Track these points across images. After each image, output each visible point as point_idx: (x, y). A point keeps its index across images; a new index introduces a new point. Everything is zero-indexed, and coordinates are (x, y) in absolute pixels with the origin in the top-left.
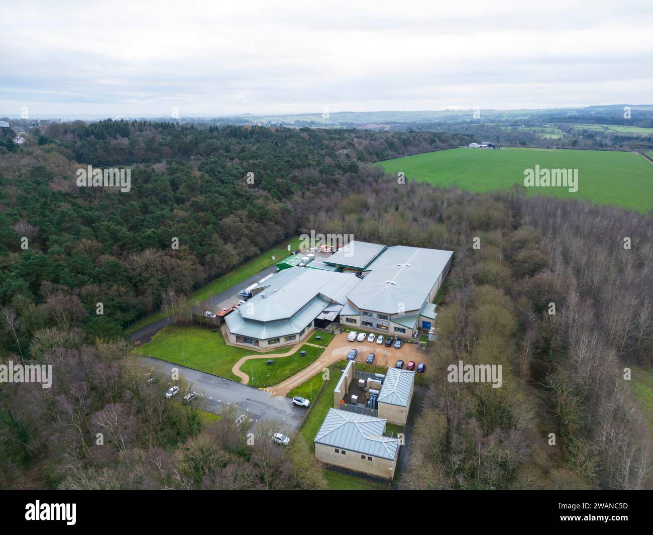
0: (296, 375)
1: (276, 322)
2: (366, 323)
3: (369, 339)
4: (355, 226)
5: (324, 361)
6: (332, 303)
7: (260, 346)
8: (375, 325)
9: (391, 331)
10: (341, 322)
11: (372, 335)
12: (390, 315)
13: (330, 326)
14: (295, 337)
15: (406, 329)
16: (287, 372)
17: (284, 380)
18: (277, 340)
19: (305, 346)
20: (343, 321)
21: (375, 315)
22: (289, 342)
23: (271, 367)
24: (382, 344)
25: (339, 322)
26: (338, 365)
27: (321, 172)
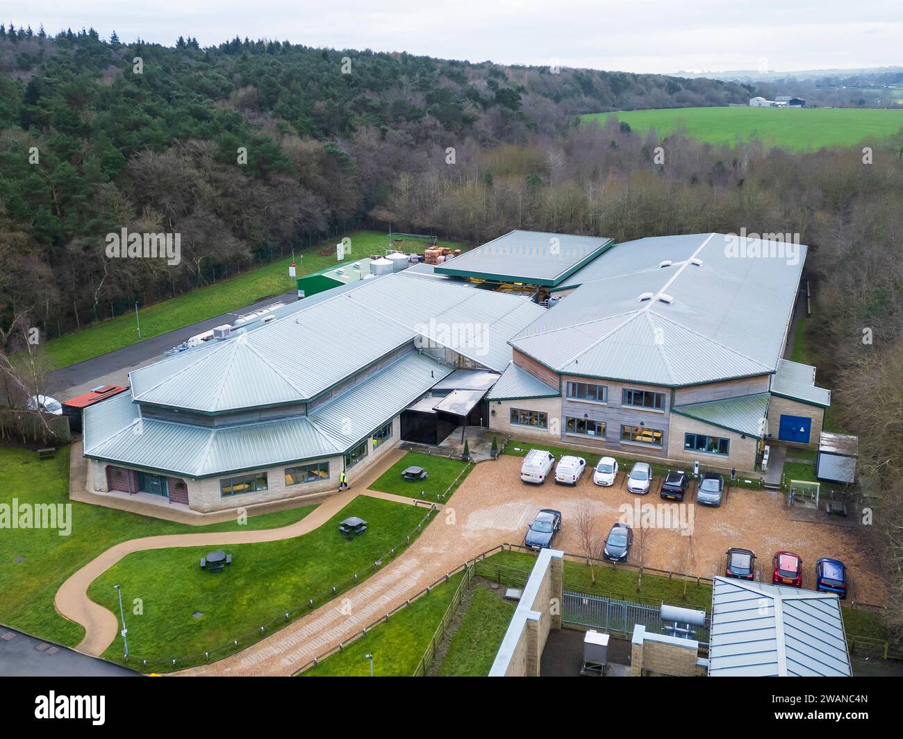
0: (316, 612)
1: (256, 416)
2: (583, 425)
3: (599, 477)
4: (521, 197)
5: (435, 556)
6: (461, 366)
7: (192, 501)
8: (613, 429)
9: (676, 448)
10: (493, 424)
11: (607, 461)
12: (674, 389)
13: (456, 436)
14: (325, 468)
15: (733, 439)
16: (282, 600)
17: (262, 635)
18: (255, 478)
19: (363, 500)
20: (500, 420)
21: (615, 394)
22: (304, 487)
23: (215, 581)
24: (647, 492)
25: (486, 424)
26: (489, 570)
27: (430, 100)
